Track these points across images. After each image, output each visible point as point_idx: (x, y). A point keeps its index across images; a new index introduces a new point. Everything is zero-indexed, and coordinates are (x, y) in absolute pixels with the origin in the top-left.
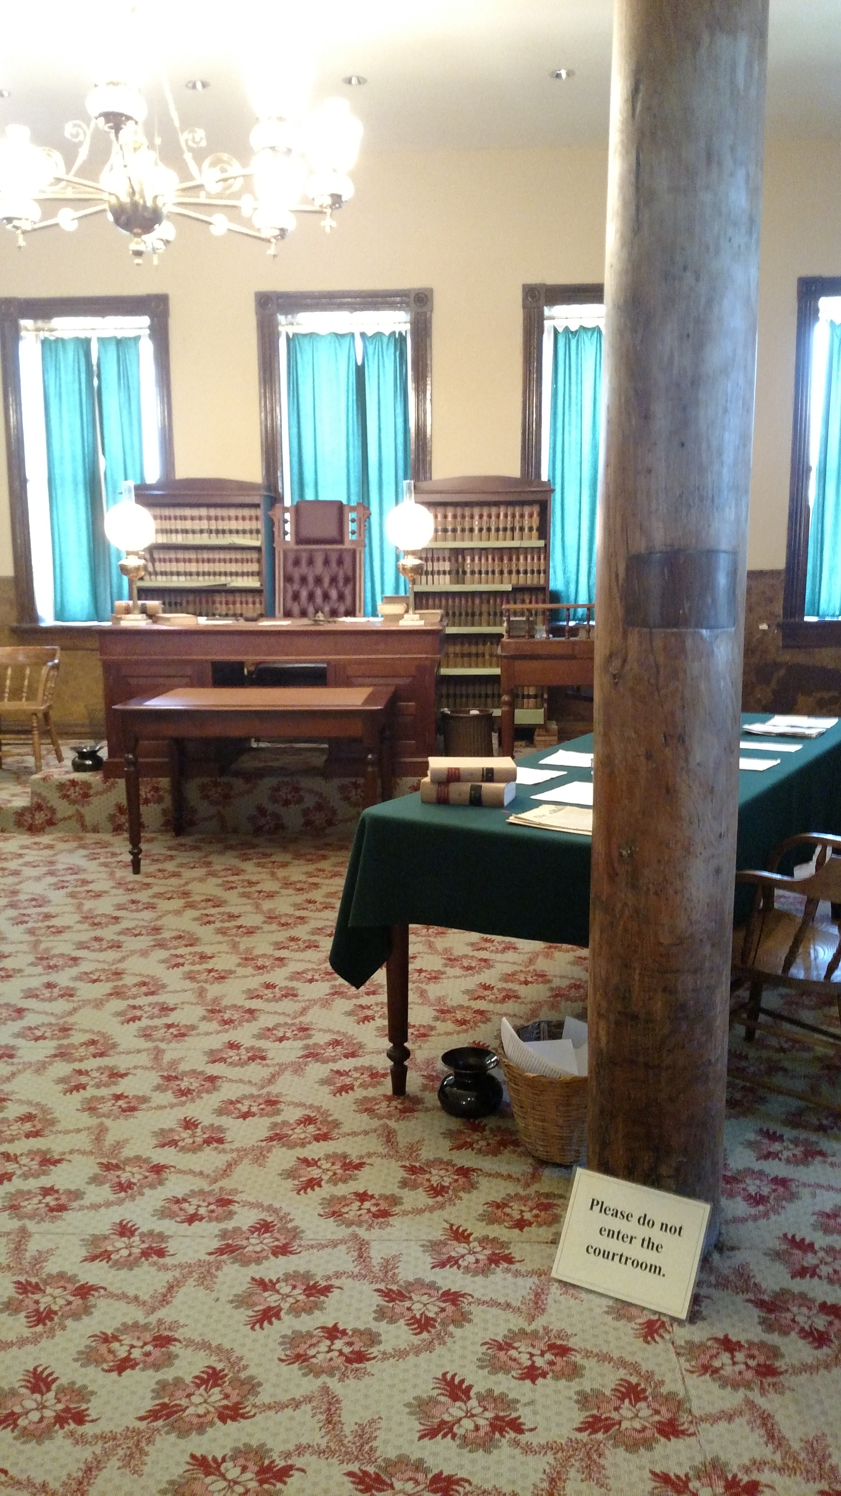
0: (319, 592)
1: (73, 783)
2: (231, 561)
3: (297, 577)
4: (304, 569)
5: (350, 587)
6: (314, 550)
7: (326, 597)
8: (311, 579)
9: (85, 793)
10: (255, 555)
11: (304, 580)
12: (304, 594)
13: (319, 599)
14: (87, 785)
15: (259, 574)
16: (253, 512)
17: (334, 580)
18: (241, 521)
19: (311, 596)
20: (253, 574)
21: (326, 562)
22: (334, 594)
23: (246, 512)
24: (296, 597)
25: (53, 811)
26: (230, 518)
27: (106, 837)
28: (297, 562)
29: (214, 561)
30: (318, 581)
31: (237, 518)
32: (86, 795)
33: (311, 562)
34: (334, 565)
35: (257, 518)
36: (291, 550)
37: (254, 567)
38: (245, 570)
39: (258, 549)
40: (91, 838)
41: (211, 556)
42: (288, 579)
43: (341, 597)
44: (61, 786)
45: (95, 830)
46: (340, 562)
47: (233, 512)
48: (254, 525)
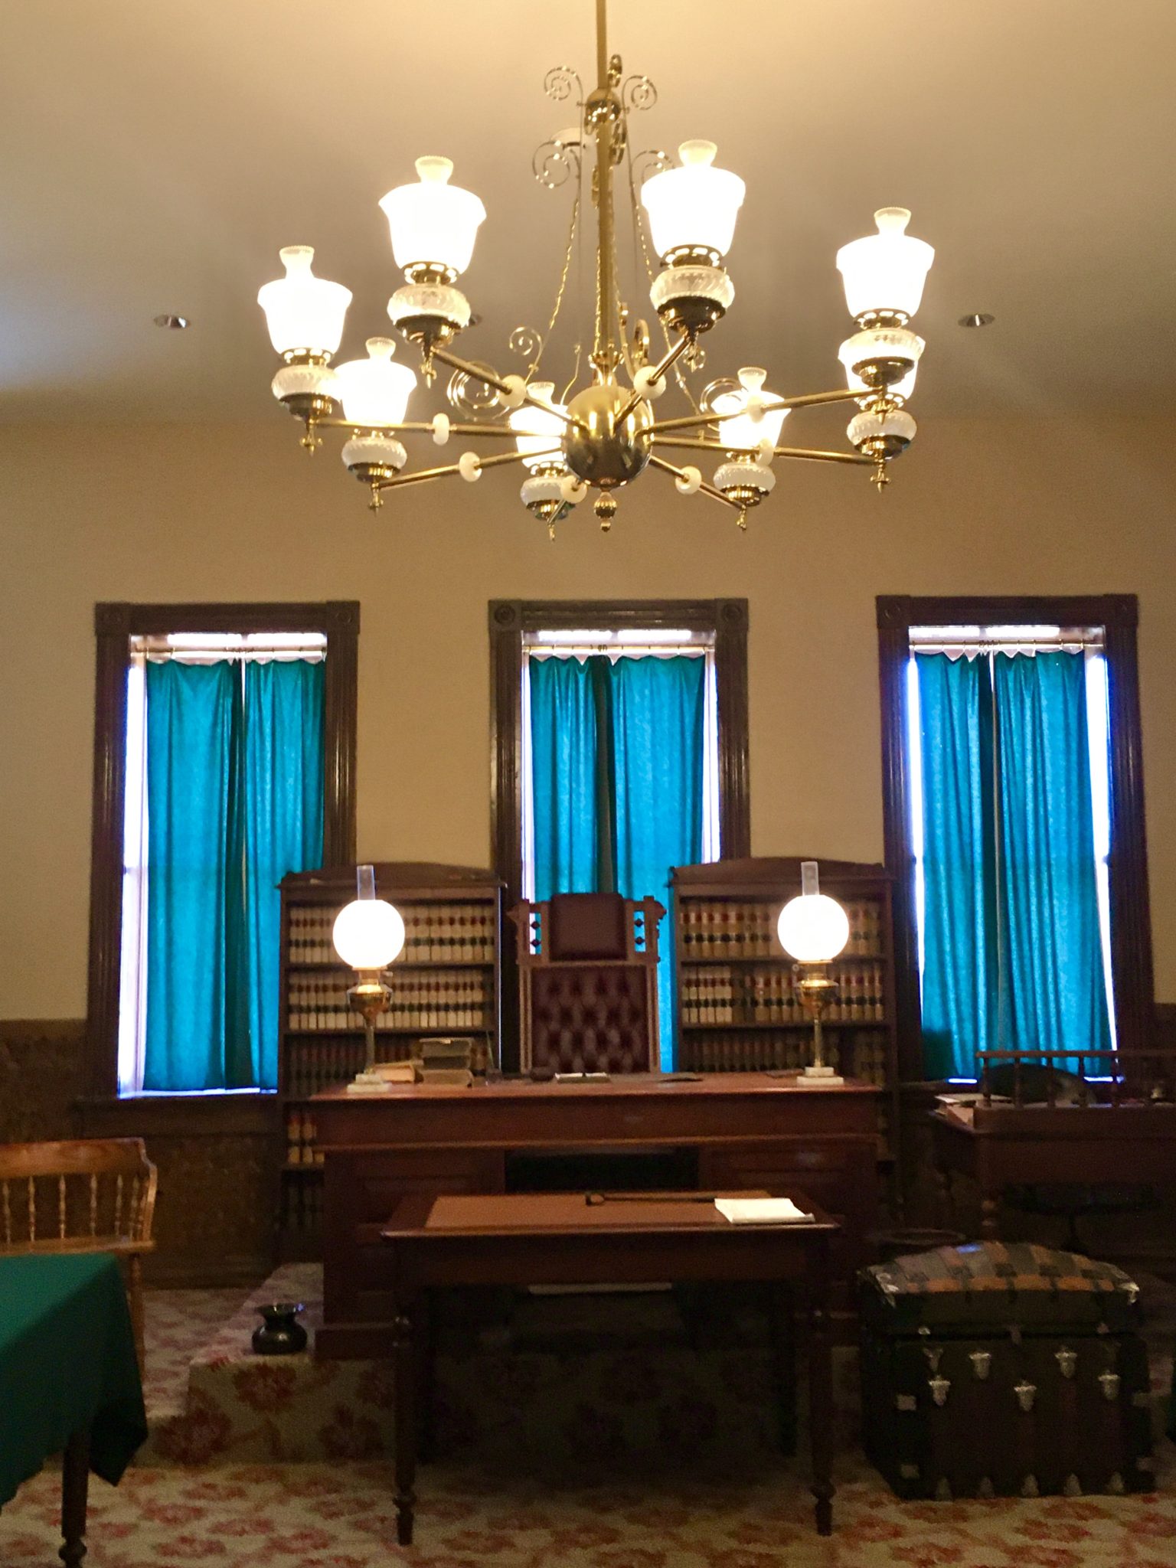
0: (590, 1034)
1: (263, 1370)
2: (437, 988)
3: (555, 1011)
4: (565, 997)
5: (639, 1025)
6: (580, 969)
7: (602, 1041)
8: (577, 1016)
9: (283, 1387)
10: (477, 978)
11: (566, 1016)
12: (566, 1037)
13: (590, 1044)
14: (288, 1372)
15: (481, 1007)
16: (477, 912)
17: (614, 1016)
18: (457, 926)
19: (578, 1041)
20: (472, 1007)
21: (601, 989)
22: (614, 1036)
23: (469, 912)
24: (554, 1042)
25: (225, 1423)
26: (441, 922)
27: (321, 1469)
28: (554, 990)
29: (411, 988)
30: (590, 1016)
31: (452, 922)
32: (284, 1393)
33: (577, 989)
34: (613, 991)
35: (483, 921)
36: (544, 970)
37: (477, 996)
38: (461, 1001)
39: (487, 969)
40: (298, 1473)
41: (416, 981)
42: (540, 1015)
43: (626, 1042)
44: (243, 1377)
45: (298, 1457)
46: (624, 988)
47: (446, 913)
48: (478, 931)
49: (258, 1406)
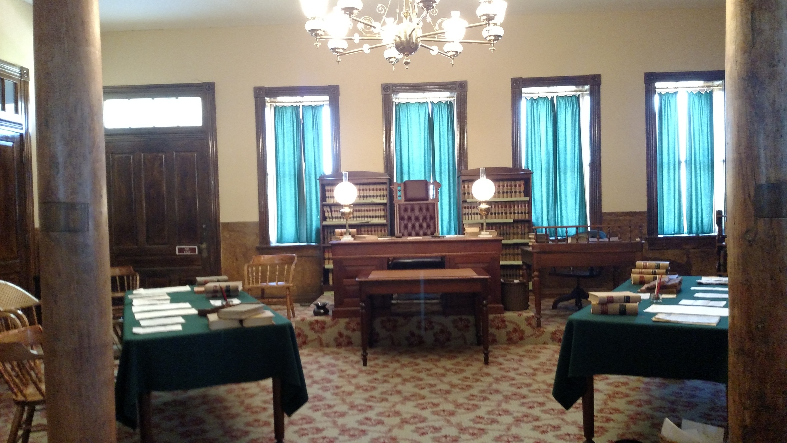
0: (417, 225)
1: (317, 322)
2: (370, 211)
3: (406, 217)
4: (409, 213)
5: (432, 221)
6: (414, 204)
7: (421, 226)
8: (413, 218)
9: (323, 326)
10: (382, 207)
11: (410, 219)
12: (410, 225)
13: (417, 227)
14: (324, 323)
15: (384, 216)
16: (381, 187)
17: (425, 218)
18: (375, 191)
19: (413, 227)
20: (381, 217)
21: (421, 210)
22: (425, 225)
23: (378, 187)
24: (406, 227)
25: (306, 336)
26: (370, 190)
27: (335, 350)
28: (406, 210)
29: (362, 211)
30: (417, 219)
31: (373, 190)
32: (323, 328)
33: (413, 210)
34: (424, 211)
35: (383, 190)
36: (403, 204)
37: (382, 213)
38: (377, 215)
39: (384, 204)
40: (327, 350)
41: (363, 209)
42: (402, 218)
43: (429, 226)
44: (311, 324)
45: (328, 346)
46: (428, 209)
47: (371, 187)
48: (382, 193)
49: (316, 332)
